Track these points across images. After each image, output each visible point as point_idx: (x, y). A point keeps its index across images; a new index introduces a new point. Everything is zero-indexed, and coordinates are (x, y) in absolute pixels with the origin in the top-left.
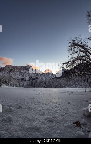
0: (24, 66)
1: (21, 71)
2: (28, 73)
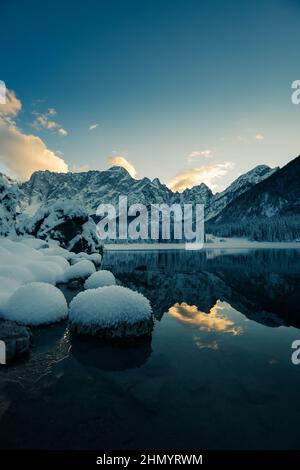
0: (98, 172)
1: (90, 191)
2: (114, 195)
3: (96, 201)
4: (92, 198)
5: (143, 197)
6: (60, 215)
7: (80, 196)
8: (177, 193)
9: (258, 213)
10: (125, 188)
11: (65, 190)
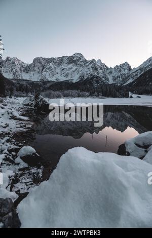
0: (67, 56)
1: (64, 67)
3: (66, 73)
4: (64, 71)
5: (92, 70)
7: (59, 71)
8: (111, 68)
10: (82, 66)
11: (51, 67)
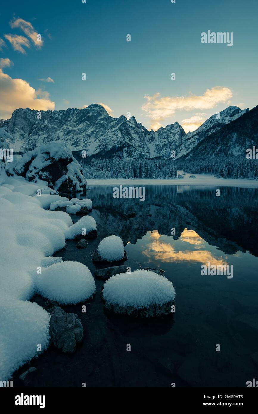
0: (76, 110)
1: (70, 128)
2: (93, 132)
3: (75, 138)
4: (71, 135)
5: (120, 135)
6: (47, 157)
7: (61, 134)
8: (152, 131)
9: (226, 152)
10: (103, 126)
11: (46, 127)
